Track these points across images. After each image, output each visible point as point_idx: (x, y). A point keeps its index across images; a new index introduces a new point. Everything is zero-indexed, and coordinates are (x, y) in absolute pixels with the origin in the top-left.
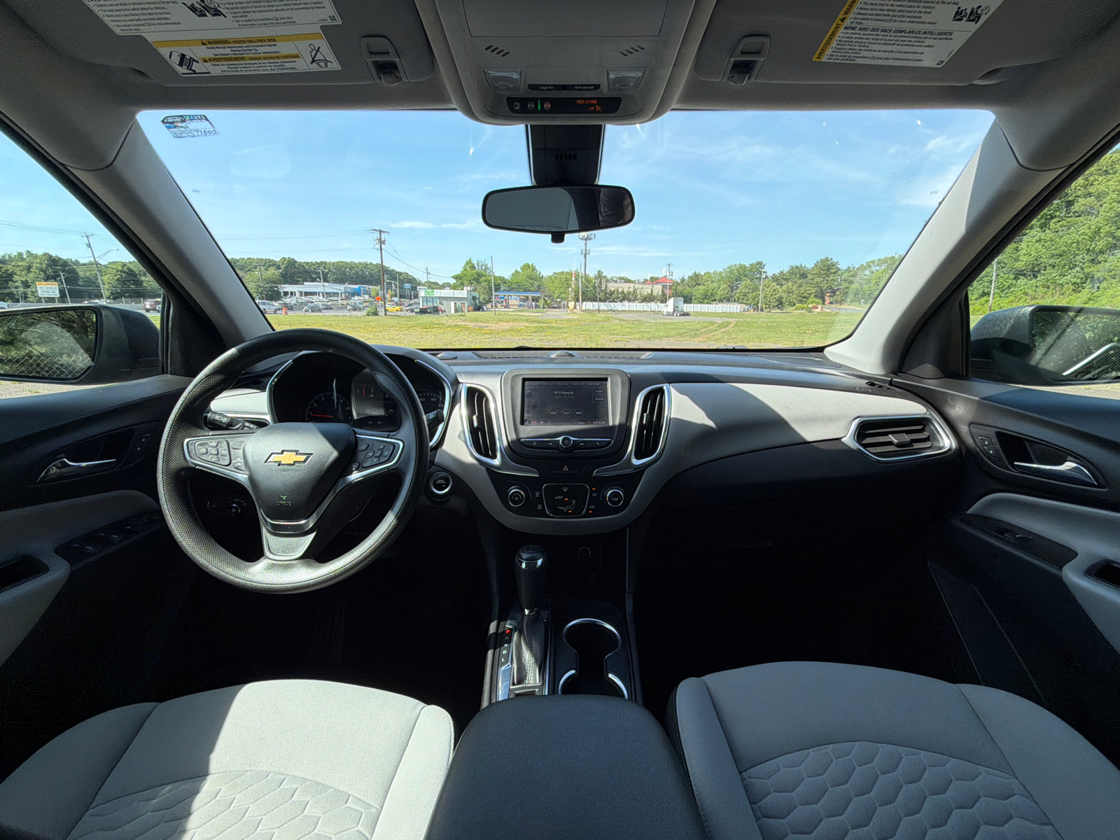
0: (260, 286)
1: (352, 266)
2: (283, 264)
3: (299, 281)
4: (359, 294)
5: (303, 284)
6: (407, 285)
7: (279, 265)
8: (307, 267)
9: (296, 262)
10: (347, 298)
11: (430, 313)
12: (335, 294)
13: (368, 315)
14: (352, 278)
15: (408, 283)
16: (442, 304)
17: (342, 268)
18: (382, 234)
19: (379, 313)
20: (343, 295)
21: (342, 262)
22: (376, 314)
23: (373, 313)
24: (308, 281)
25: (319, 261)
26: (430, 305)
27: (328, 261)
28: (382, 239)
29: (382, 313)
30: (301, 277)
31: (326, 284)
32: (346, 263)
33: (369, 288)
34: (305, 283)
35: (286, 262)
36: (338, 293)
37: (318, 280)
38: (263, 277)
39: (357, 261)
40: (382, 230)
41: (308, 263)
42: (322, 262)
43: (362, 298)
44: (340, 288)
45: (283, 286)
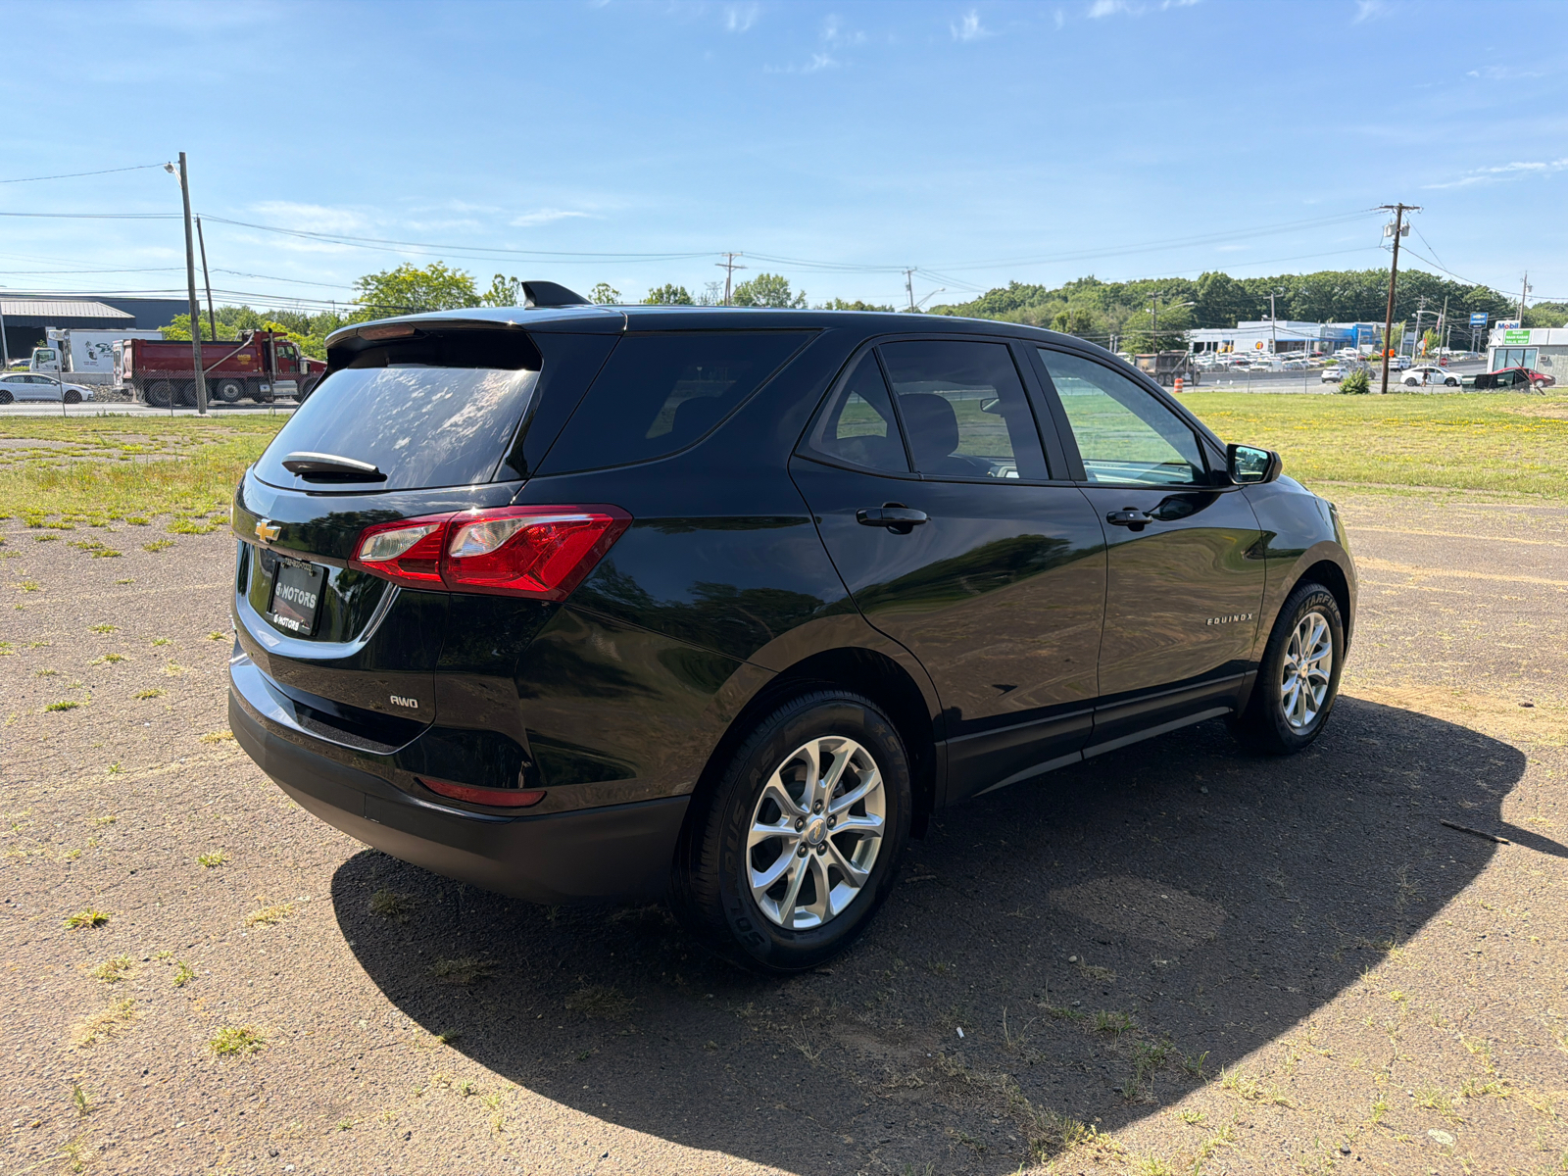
0: (1148, 336)
1: (1346, 282)
2: (1202, 286)
3: (1230, 319)
4: (1352, 343)
5: (1235, 327)
6: (1479, 316)
7: (1195, 291)
8: (1249, 290)
9: (1228, 281)
10: (1324, 352)
11: (1505, 384)
12: (1298, 345)
13: (1344, 392)
14: (1344, 307)
15: (1482, 311)
16: (1546, 362)
17: (1325, 285)
18: (1405, 212)
19: (1370, 388)
20: (1317, 346)
21: (1326, 274)
22: (1362, 389)
23: (1356, 387)
24: (1245, 319)
25: (1276, 275)
26: (1514, 365)
27: (1296, 274)
28: (1402, 225)
29: (1375, 386)
30: (1235, 312)
31: (1283, 324)
32: (1336, 275)
33: (1378, 328)
34: (1241, 324)
35: (1209, 282)
36: (1303, 343)
37: (1265, 316)
38: (1158, 317)
39: (1361, 269)
40: (1405, 205)
41: (1254, 281)
42: (1282, 277)
43: (1357, 352)
44: (1311, 331)
45: (1193, 332)
